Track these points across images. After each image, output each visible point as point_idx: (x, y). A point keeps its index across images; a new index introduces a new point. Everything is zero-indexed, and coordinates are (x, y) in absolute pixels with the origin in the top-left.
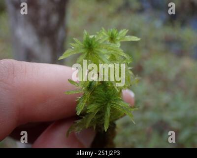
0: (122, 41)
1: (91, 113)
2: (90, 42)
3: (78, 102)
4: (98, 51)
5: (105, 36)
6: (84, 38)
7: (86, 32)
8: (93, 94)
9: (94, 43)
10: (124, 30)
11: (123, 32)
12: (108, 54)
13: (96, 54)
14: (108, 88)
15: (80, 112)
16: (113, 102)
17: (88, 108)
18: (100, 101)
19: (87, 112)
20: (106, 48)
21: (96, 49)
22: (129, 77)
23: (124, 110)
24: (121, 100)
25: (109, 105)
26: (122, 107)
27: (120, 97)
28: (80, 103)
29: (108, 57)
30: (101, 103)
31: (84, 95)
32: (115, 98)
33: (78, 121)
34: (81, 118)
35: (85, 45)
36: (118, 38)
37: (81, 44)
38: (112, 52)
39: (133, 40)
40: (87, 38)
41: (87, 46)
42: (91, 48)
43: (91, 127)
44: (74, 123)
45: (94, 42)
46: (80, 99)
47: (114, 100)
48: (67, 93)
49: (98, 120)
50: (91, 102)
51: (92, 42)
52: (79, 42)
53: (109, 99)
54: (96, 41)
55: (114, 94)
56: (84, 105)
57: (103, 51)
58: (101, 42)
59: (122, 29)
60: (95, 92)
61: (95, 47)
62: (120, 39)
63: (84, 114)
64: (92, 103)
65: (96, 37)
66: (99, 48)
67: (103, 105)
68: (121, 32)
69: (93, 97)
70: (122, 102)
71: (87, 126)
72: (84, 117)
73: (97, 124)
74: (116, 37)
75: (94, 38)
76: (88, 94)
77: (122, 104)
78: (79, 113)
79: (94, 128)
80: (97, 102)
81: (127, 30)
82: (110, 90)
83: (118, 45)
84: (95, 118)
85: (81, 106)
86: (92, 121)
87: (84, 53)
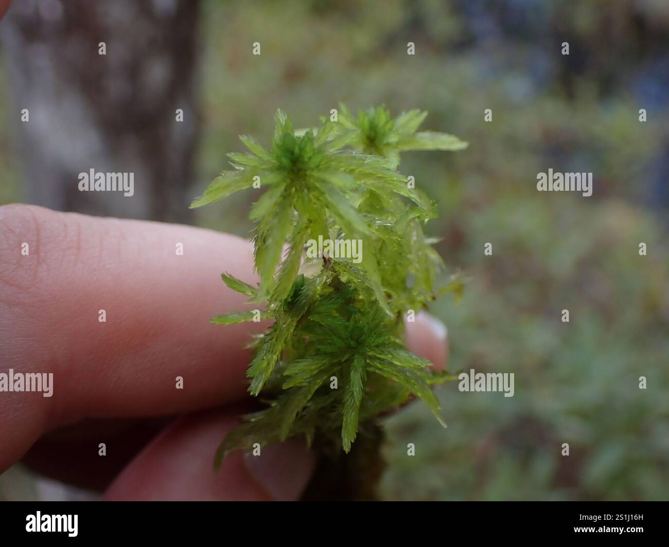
0: (406, 148)
1: (297, 389)
2: (297, 150)
3: (253, 353)
4: (324, 181)
5: (346, 132)
6: (277, 136)
7: (281, 118)
8: (304, 324)
9: (308, 154)
10: (412, 113)
11: (411, 119)
12: (355, 190)
13: (316, 188)
14: (358, 305)
15: (261, 385)
16: (371, 353)
17: (286, 373)
18: (329, 349)
19: (285, 387)
20: (351, 172)
21: (316, 174)
22: (427, 270)
23: (408, 381)
24: (401, 347)
25: (358, 362)
26: (402, 371)
27: (397, 336)
28: (261, 354)
29: (358, 202)
30: (332, 355)
31: (275, 327)
32: (380, 340)
33: (255, 418)
34: (267, 407)
35: (278, 158)
36: (393, 139)
37: (266, 157)
38: (369, 183)
39: (444, 147)
40: (287, 136)
41: (286, 162)
42: (299, 170)
43: (296, 439)
44: (241, 422)
45: (308, 149)
46: (263, 341)
47: (377, 346)
48: (217, 322)
49: (322, 413)
50: (300, 351)
51: (301, 149)
52: (258, 150)
53: (360, 343)
54: (316, 145)
55: (377, 326)
56: (273, 363)
57: (339, 180)
58: (332, 150)
59: (407, 111)
60: (311, 318)
61: (312, 165)
62: (398, 143)
63: (273, 392)
64: (302, 357)
65: (315, 133)
66: (327, 169)
67: (340, 363)
68: (403, 119)
69: (307, 337)
70: (403, 354)
71: (284, 433)
72: (274, 404)
73: (318, 429)
74: (384, 135)
75: (309, 138)
76: (289, 325)
77: (401, 359)
78: (256, 388)
79: (309, 440)
80: (318, 352)
81: (425, 114)
82: (363, 314)
83: (393, 161)
84: (312, 406)
85: (265, 364)
86: (300, 417)
87: (277, 186)
